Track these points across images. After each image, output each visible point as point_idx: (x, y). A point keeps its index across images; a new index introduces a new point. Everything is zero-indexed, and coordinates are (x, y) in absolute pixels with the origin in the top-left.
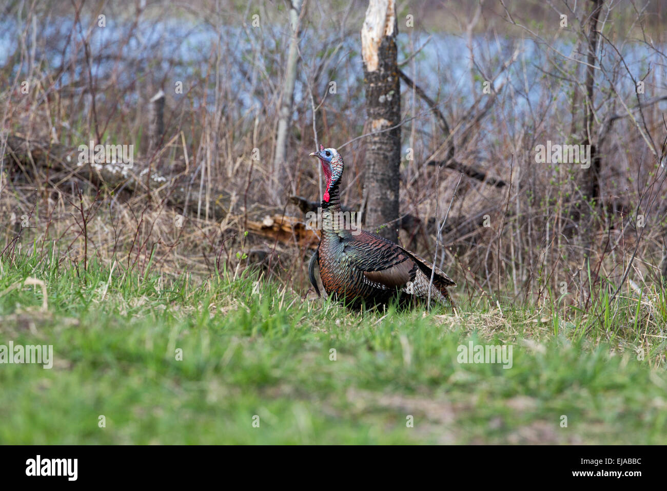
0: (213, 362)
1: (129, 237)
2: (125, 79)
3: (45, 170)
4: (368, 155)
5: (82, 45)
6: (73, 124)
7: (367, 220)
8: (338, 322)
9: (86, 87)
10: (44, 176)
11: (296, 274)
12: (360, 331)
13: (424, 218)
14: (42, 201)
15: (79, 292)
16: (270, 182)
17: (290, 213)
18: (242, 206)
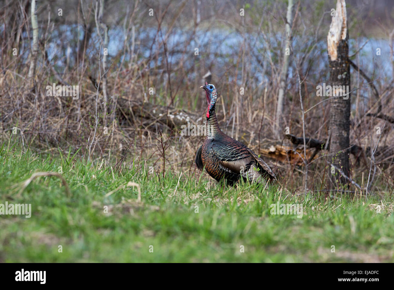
0: (239, 231)
1: (190, 158)
2: (188, 65)
3: (140, 118)
4: (331, 110)
5: (162, 44)
6: (157, 91)
7: (331, 148)
8: (313, 208)
9: (165, 69)
10: (140, 122)
11: (289, 180)
12: (326, 213)
13: (364, 147)
14: (138, 136)
15: (160, 190)
16: (273, 126)
17: (286, 144)
18: (257, 140)
